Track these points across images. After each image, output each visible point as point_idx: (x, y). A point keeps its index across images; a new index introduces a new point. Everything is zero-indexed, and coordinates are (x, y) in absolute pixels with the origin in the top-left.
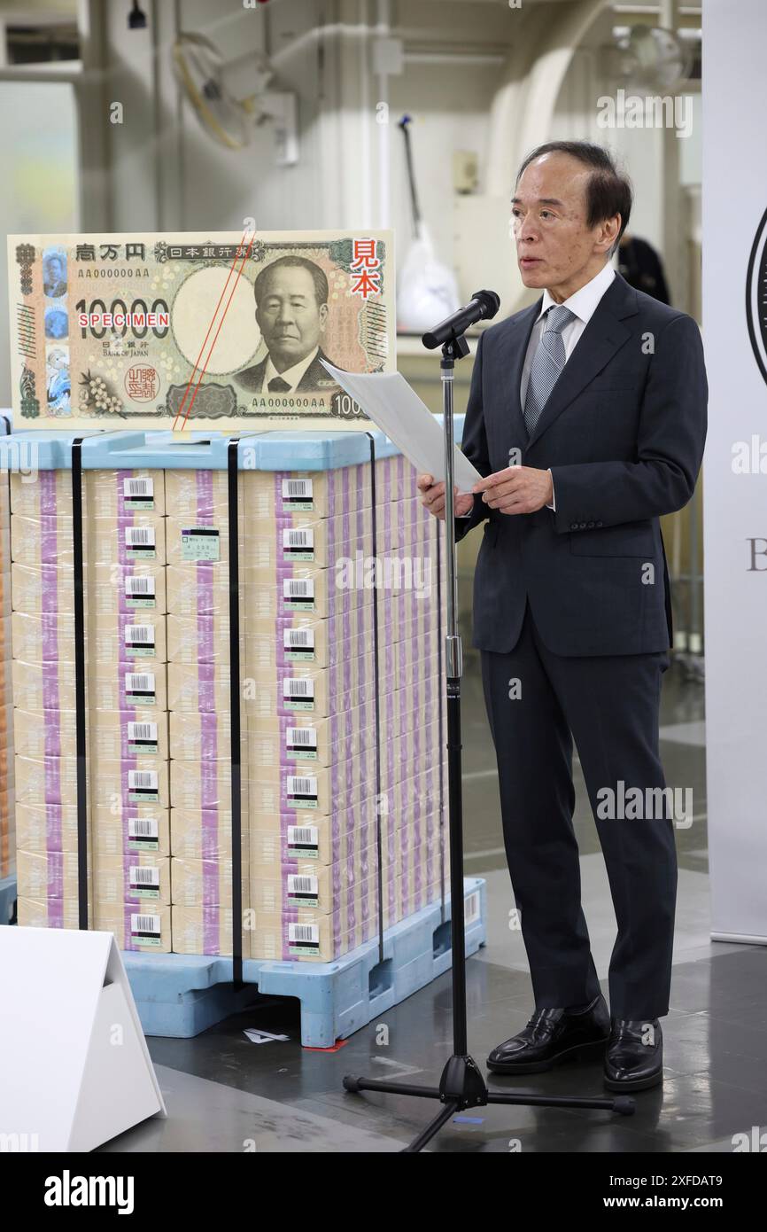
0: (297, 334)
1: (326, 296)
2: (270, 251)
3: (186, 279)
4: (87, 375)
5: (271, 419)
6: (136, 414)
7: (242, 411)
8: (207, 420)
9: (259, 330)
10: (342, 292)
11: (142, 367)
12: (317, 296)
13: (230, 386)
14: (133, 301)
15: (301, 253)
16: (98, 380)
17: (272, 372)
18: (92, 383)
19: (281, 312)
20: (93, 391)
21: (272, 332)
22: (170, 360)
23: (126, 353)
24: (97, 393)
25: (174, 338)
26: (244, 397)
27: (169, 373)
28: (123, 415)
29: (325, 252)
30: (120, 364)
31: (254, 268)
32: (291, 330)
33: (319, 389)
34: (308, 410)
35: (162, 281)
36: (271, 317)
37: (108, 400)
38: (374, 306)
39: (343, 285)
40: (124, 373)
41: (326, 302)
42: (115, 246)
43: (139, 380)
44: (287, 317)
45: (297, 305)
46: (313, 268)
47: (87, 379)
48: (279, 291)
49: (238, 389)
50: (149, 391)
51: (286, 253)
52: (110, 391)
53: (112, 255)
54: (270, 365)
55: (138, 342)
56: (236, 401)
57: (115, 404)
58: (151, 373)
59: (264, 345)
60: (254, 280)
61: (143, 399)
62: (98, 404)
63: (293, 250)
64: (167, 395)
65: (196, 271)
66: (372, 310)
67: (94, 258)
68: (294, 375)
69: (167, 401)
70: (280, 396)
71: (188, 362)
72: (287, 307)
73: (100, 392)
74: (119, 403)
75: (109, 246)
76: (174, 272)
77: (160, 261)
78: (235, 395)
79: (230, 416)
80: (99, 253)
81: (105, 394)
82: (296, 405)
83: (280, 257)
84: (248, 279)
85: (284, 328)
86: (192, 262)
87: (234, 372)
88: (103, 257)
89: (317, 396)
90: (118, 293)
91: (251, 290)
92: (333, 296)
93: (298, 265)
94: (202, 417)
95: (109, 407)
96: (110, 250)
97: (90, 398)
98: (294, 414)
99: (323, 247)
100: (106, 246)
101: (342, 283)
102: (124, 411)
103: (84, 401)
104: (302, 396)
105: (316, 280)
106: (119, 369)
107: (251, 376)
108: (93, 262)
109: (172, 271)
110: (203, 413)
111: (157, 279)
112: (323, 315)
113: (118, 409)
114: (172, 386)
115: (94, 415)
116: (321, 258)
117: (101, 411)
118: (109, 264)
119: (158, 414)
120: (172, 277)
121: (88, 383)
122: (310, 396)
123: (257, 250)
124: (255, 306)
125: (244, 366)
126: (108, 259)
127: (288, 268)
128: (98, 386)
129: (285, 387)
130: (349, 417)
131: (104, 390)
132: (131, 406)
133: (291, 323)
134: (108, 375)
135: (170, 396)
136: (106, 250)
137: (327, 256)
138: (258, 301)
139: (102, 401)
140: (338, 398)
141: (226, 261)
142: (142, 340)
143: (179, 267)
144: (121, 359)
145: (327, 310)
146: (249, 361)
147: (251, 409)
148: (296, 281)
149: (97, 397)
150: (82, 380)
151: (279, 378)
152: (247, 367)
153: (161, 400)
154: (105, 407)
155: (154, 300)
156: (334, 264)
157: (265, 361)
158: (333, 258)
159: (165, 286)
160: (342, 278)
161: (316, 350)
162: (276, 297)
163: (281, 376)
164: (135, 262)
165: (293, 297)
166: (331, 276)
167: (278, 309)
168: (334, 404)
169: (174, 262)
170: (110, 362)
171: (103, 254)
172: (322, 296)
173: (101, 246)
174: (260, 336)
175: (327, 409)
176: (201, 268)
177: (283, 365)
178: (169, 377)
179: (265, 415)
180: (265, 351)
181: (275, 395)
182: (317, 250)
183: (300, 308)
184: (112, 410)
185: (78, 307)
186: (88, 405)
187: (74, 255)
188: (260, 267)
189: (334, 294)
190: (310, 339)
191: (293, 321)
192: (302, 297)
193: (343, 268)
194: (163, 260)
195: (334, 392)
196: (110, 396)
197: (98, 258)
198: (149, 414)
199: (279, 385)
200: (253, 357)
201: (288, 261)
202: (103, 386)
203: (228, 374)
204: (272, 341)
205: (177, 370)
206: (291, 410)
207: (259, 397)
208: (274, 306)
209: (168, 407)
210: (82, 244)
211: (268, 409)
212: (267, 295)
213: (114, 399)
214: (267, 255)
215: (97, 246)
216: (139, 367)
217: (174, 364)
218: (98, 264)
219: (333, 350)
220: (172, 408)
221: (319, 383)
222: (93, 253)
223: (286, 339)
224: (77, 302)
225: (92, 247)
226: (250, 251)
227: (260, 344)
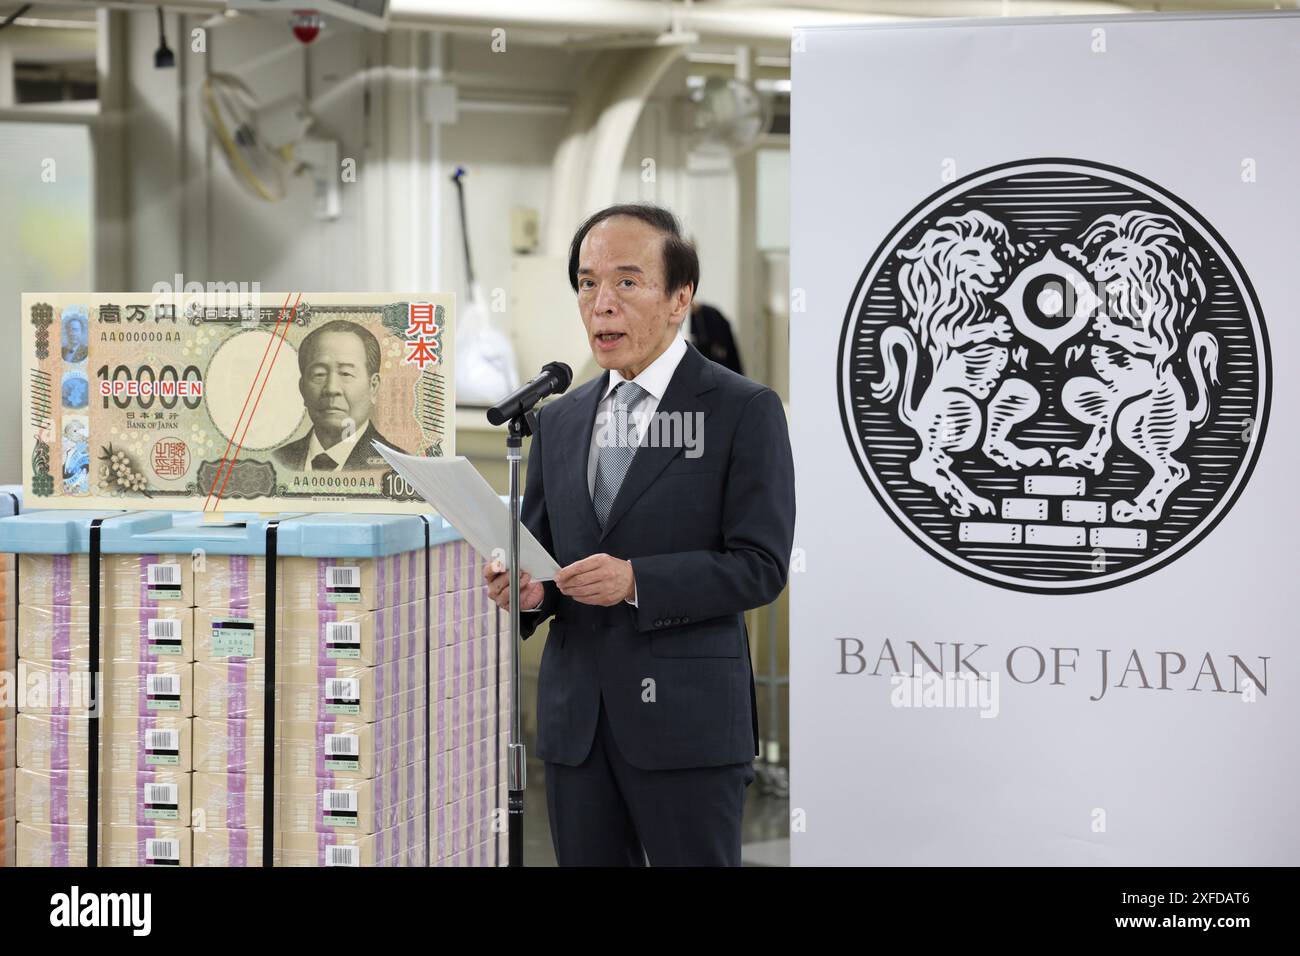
0: (345, 406)
1: (379, 365)
2: (317, 314)
3: (222, 344)
4: (108, 448)
5: (315, 499)
6: (163, 493)
7: (282, 490)
8: (242, 500)
9: (303, 401)
10: (396, 361)
11: (170, 441)
12: (368, 365)
13: (269, 463)
14: (162, 367)
15: (350, 317)
16: (121, 455)
17: (316, 448)
18: (114, 458)
19: (328, 381)
20: (115, 467)
21: (318, 405)
22: (203, 433)
23: (153, 425)
24: (119, 469)
25: (207, 409)
26: (285, 475)
27: (201, 447)
28: (148, 494)
29: (378, 317)
30: (146, 438)
31: (298, 333)
32: (339, 402)
33: (369, 468)
34: (355, 490)
35: (195, 345)
36: (316, 387)
37: (132, 477)
38: (431, 376)
39: (398, 353)
40: (150, 447)
41: (378, 371)
42: (144, 307)
43: (166, 455)
44: (334, 388)
45: (346, 374)
46: (365, 334)
47: (109, 454)
48: (326, 359)
49: (278, 466)
50: (179, 468)
51: (335, 317)
52: (134, 467)
53: (139, 316)
54: (315, 439)
55: (166, 413)
56: (275, 480)
57: (140, 482)
58: (181, 447)
59: (308, 417)
60: (298, 346)
61: (173, 477)
62: (120, 481)
63: (343, 314)
64: (199, 473)
65: (233, 336)
66: (429, 381)
67: (119, 320)
68: (340, 452)
69: (198, 479)
70: (325, 474)
71: (222, 435)
72: (335, 376)
73: (123, 467)
74: (144, 480)
75: (136, 307)
76: (209, 336)
77: (194, 324)
78: (275, 473)
79: (269, 496)
80: (125, 314)
81: (129, 469)
82: (342, 484)
83: (328, 321)
84: (291, 345)
85: (331, 399)
86: (230, 325)
87: (274, 447)
88: (129, 319)
89: (367, 475)
90: (146, 358)
91: (295, 357)
92: (386, 365)
93: (347, 330)
94: (236, 497)
95: (132, 485)
96: (137, 311)
97: (111, 474)
98: (340, 495)
99: (376, 312)
100: (132, 307)
101: (396, 351)
102: (149, 489)
103: (105, 478)
104: (350, 475)
105: (367, 347)
106: (144, 443)
107: (293, 452)
108: (117, 323)
109: (207, 335)
110: (238, 492)
111: (189, 343)
112: (374, 385)
113: (143, 488)
114: (204, 462)
115: (115, 493)
116: (374, 324)
117: (123, 489)
118: (135, 327)
119: (188, 493)
120: (206, 341)
121: (109, 458)
122: (358, 474)
123: (302, 314)
124: (299, 375)
125: (286, 440)
126: (135, 320)
127: (335, 333)
128: (120, 462)
129: (331, 464)
130: (401, 499)
131: (127, 466)
132: (157, 484)
133: (338, 394)
134: (131, 449)
135: (201, 473)
136: (133, 310)
137: (380, 321)
138: (302, 369)
139: (125, 477)
140: (390, 477)
141: (267, 325)
142: (173, 411)
143: (214, 330)
144: (148, 432)
145: (379, 380)
146: (291, 436)
147: (292, 488)
148: (345, 348)
149: (119, 473)
150: (103, 455)
151: (323, 454)
152: (288, 442)
153: (191, 477)
154: (127, 484)
155: (185, 367)
156: (387, 330)
157: (309, 435)
158: (387, 325)
159: (198, 351)
160: (396, 346)
161: (366, 424)
162: (322, 365)
163: (326, 452)
164: (166, 326)
165: (341, 365)
166: (384, 342)
167: (324, 378)
168: (385, 484)
169: (208, 325)
170: (135, 434)
171: (129, 315)
172: (374, 364)
173: (128, 307)
174: (303, 408)
175: (377, 489)
176: (239, 333)
177: (329, 441)
178: (201, 452)
179: (308, 495)
180: (309, 424)
181: (319, 474)
182: (368, 314)
183: (348, 377)
184: (135, 488)
185: (99, 374)
186: (109, 482)
187: (97, 316)
188: (305, 332)
189: (388, 362)
190: (359, 412)
191: (341, 392)
192: (352, 365)
193: (397, 334)
194: (197, 322)
195: (385, 471)
196: (134, 472)
197: (124, 320)
198: (178, 493)
199: (324, 463)
200: (296, 430)
201: (336, 326)
202: (126, 461)
203: (267, 449)
204: (318, 414)
205: (210, 443)
206: (337, 490)
207: (301, 475)
208: (320, 375)
209: (198, 485)
210: (106, 304)
211: (311, 489)
212: (313, 363)
213: (138, 475)
214: (313, 320)
215: (123, 307)
216: (166, 441)
217: (207, 437)
218: (124, 326)
219: (386, 424)
220: (203, 486)
221: (369, 461)
222: (118, 314)
223: (334, 411)
224: (100, 367)
225: (117, 308)
226: (295, 315)
227: (304, 417)
